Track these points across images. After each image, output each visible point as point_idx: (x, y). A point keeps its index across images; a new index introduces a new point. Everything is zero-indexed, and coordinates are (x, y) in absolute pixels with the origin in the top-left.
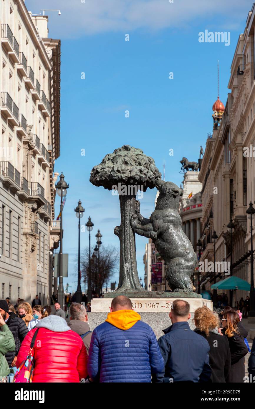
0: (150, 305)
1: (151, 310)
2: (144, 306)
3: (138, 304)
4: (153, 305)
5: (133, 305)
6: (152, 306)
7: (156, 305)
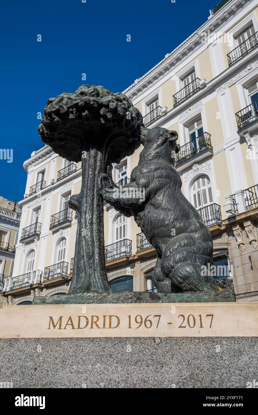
0: (139, 320)
1: (143, 332)
2: (124, 322)
3: (110, 317)
4: (146, 321)
5: (98, 320)
6: (144, 322)
7: (155, 320)
